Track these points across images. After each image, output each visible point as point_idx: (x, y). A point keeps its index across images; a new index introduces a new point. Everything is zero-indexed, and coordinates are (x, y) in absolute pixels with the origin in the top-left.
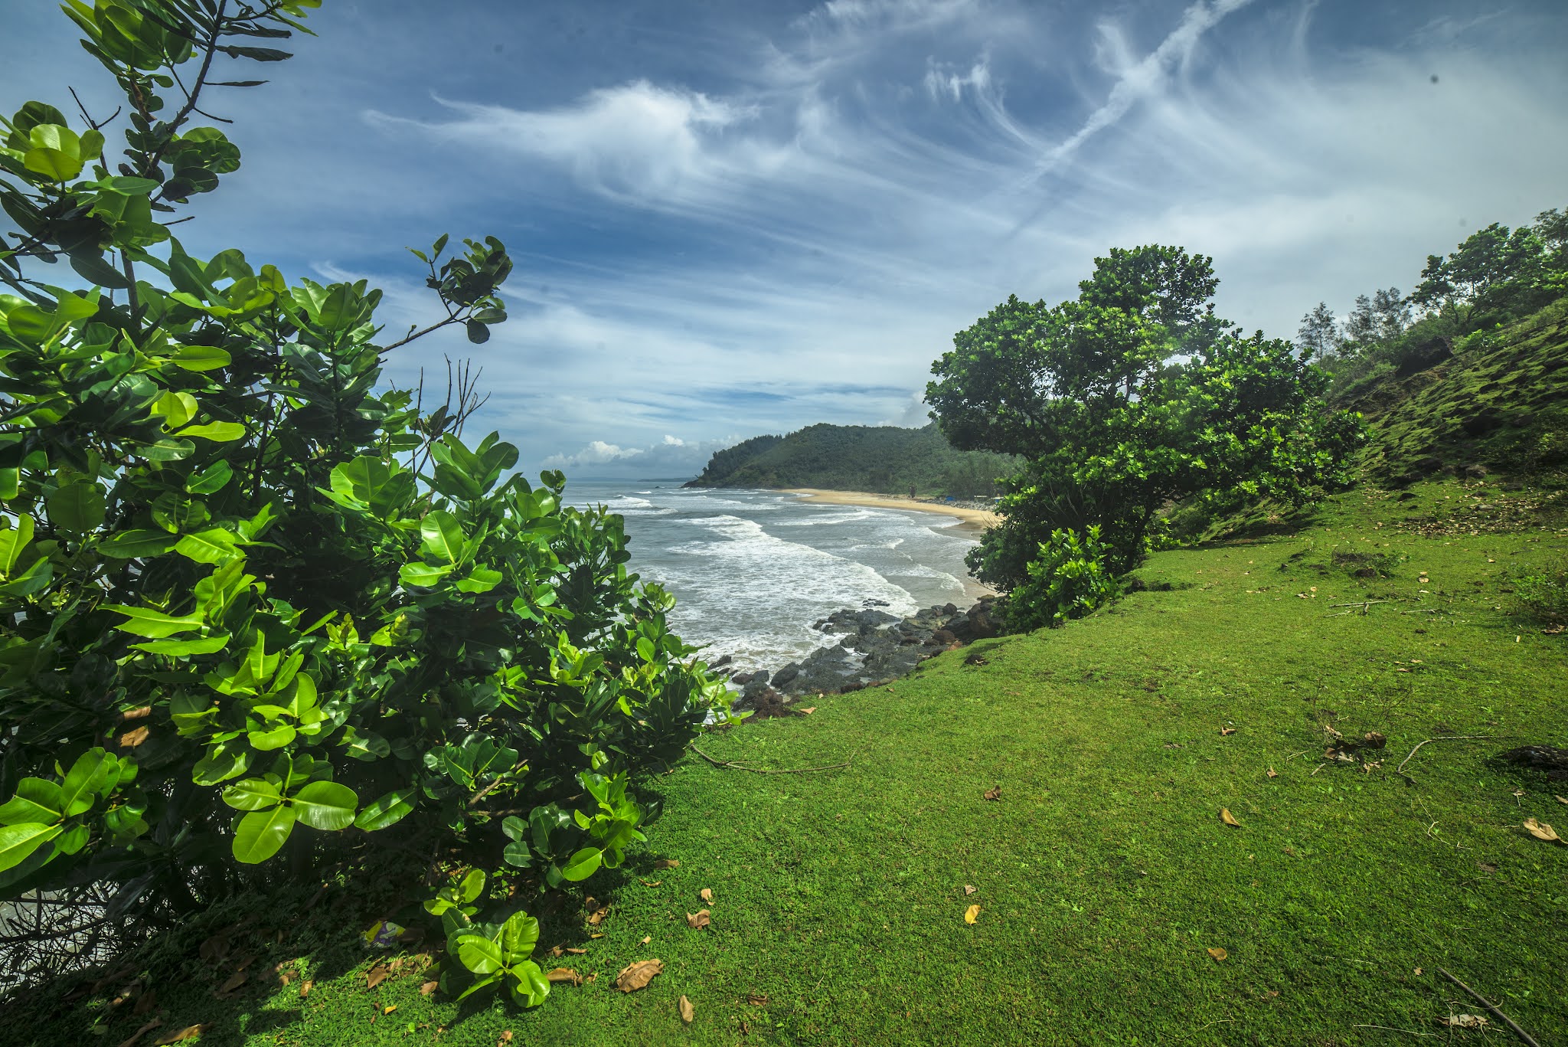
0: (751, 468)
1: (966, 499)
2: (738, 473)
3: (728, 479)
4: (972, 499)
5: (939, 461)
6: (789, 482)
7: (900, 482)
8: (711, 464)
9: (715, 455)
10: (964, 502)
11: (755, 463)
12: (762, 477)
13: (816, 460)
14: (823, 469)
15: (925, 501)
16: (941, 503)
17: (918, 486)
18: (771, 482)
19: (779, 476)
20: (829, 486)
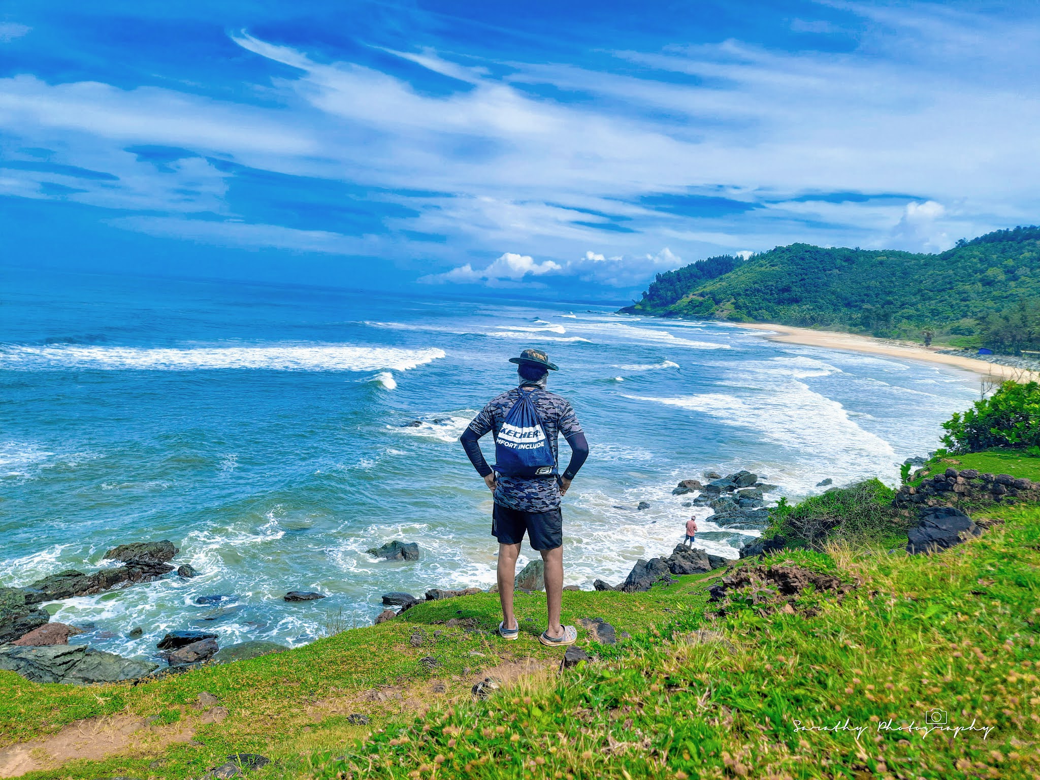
0: (702, 295)
1: (1009, 354)
2: (685, 300)
3: (672, 307)
4: (1017, 354)
5: (964, 300)
6: (749, 314)
7: (904, 325)
8: (652, 288)
9: (658, 277)
10: (1005, 358)
11: (708, 290)
12: (715, 307)
13: (787, 289)
14: (796, 301)
15: (947, 353)
16: (971, 356)
17: (936, 331)
18: (726, 313)
19: (737, 307)
20: (803, 323)
